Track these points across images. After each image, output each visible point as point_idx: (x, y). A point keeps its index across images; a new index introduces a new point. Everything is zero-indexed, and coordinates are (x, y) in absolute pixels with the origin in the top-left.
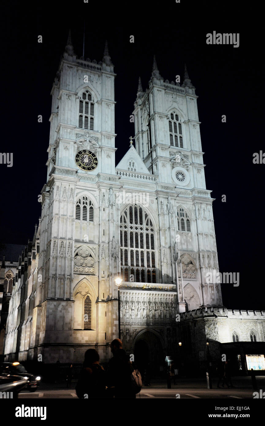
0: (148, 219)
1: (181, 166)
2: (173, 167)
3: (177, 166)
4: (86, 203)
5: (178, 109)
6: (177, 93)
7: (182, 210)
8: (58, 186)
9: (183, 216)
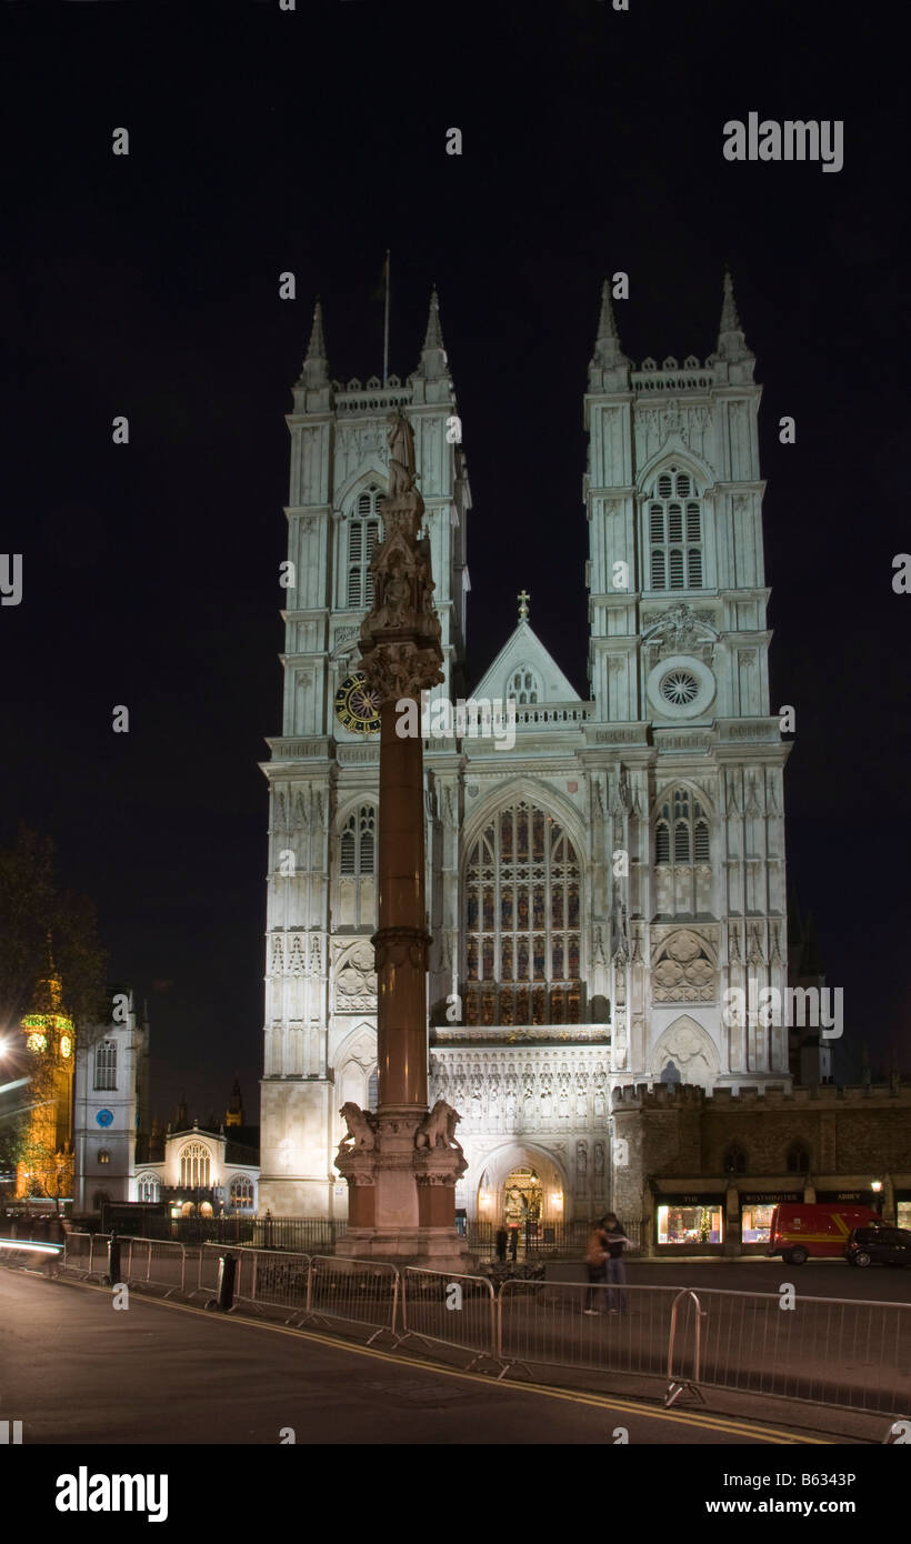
0: (562, 843)
1: (686, 652)
2: (654, 663)
3: (669, 656)
4: (371, 824)
5: (686, 454)
6: (682, 399)
7: (681, 796)
8: (282, 794)
9: (686, 815)
